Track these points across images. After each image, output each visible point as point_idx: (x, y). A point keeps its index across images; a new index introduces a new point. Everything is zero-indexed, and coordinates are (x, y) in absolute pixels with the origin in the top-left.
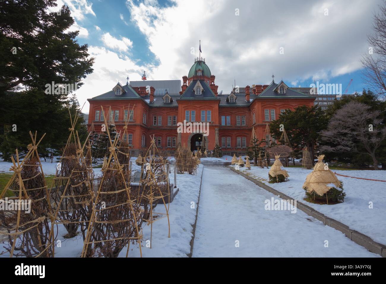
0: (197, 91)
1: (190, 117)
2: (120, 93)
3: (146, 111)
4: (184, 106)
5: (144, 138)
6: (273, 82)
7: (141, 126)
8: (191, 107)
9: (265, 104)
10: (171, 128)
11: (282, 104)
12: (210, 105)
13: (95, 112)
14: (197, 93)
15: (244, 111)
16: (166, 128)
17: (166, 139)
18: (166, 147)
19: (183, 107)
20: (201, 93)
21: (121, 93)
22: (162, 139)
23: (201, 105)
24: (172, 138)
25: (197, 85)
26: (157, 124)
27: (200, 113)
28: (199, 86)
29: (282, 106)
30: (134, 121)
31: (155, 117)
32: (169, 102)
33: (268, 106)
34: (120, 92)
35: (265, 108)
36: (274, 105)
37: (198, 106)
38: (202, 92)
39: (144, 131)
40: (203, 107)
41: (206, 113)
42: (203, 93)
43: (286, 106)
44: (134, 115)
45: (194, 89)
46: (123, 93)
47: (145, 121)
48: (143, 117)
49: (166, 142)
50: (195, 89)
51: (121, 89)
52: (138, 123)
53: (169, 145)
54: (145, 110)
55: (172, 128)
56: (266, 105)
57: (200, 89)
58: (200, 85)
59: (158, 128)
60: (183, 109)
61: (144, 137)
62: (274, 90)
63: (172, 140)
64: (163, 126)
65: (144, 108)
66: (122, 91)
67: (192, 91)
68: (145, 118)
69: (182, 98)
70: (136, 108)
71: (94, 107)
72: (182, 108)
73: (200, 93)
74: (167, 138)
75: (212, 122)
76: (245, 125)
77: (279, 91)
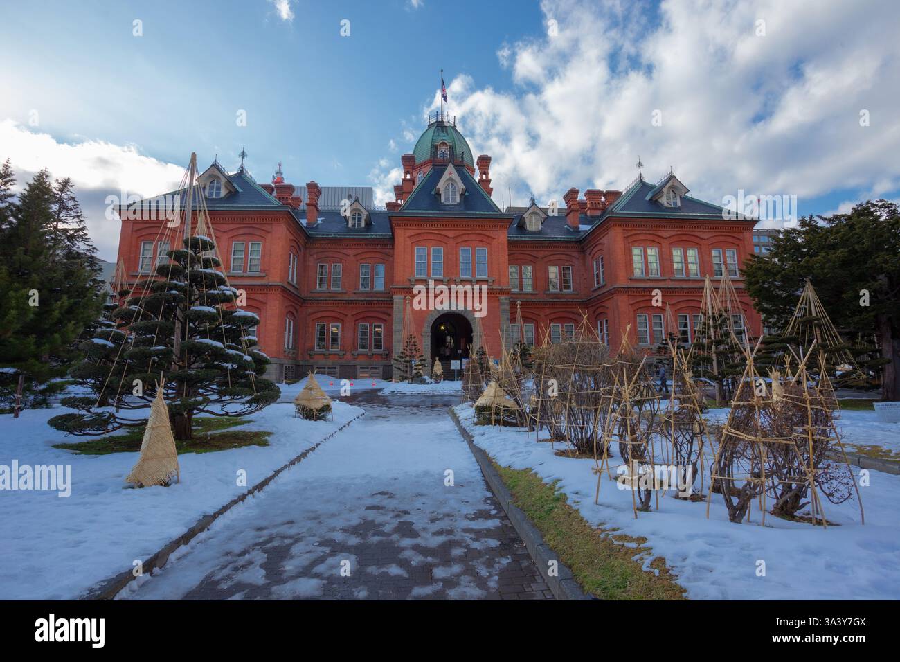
0: (447, 194)
1: (429, 265)
2: (218, 194)
3: (297, 247)
4: (410, 233)
5: (289, 324)
6: (641, 180)
7: (284, 289)
8: (432, 237)
9: (634, 232)
10: (366, 297)
11: (675, 233)
12: (484, 233)
13: (138, 248)
14: (447, 199)
15: (569, 253)
16: (354, 297)
17: (355, 330)
18: (356, 353)
19: (409, 237)
20: (458, 200)
21: (223, 193)
22: (342, 331)
23: (457, 233)
24: (371, 325)
25: (446, 176)
26: (329, 285)
27: (457, 253)
28: (450, 179)
29: (676, 239)
30: (264, 275)
31: (322, 266)
32: (363, 225)
33: (641, 237)
34: (218, 189)
35: (632, 242)
36: (656, 235)
37: (450, 234)
38: (461, 195)
39: (291, 305)
40: (465, 238)
41: (473, 254)
42: (463, 200)
43: (685, 238)
44: (263, 256)
45: (437, 187)
46: (230, 192)
47: (293, 277)
48: (290, 264)
49: (355, 339)
50: (441, 186)
51: (223, 181)
52: (275, 279)
53: (364, 347)
54: (295, 245)
55: (372, 297)
56: (635, 234)
57: (455, 188)
58: (456, 176)
59: (330, 297)
60: (409, 242)
61: (290, 322)
62: (648, 198)
63: (371, 331)
64: (345, 293)
65: (292, 238)
66: (226, 187)
67: (433, 193)
68: (293, 268)
70: (269, 235)
71: (136, 231)
72: (405, 241)
73: (454, 199)
74: (356, 325)
75: (490, 281)
76: (571, 290)
77: (663, 201)
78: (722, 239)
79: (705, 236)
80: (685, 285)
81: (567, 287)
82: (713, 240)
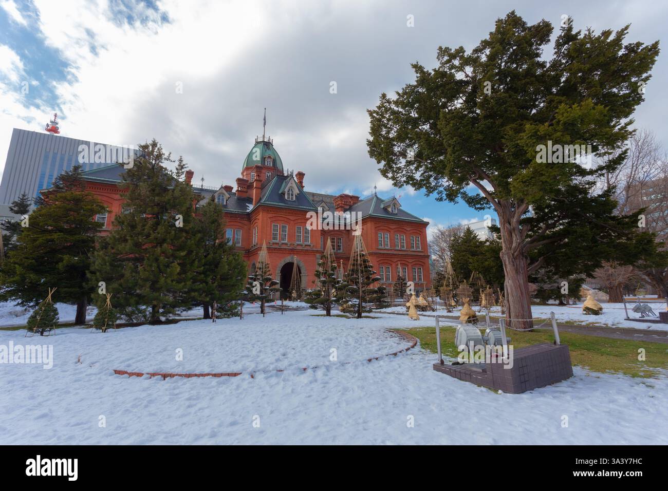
0: (288, 194)
1: (280, 235)
4: (270, 215)
8: (281, 219)
11: (396, 227)
14: (288, 198)
19: (270, 218)
20: (294, 199)
23: (296, 218)
25: (289, 185)
27: (294, 229)
28: (292, 187)
29: (397, 230)
33: (382, 228)
35: (378, 230)
36: (388, 227)
37: (292, 218)
38: (296, 196)
40: (299, 221)
41: (303, 230)
42: (297, 199)
43: (400, 229)
50: (286, 190)
56: (379, 226)
57: (292, 192)
58: (295, 186)
60: (270, 221)
62: (382, 207)
67: (279, 193)
69: (267, 202)
72: (267, 220)
73: (292, 198)
75: (311, 245)
76: (341, 251)
77: (390, 209)
78: (415, 231)
79: (408, 229)
80: (400, 253)
81: (339, 249)
82: (411, 231)
